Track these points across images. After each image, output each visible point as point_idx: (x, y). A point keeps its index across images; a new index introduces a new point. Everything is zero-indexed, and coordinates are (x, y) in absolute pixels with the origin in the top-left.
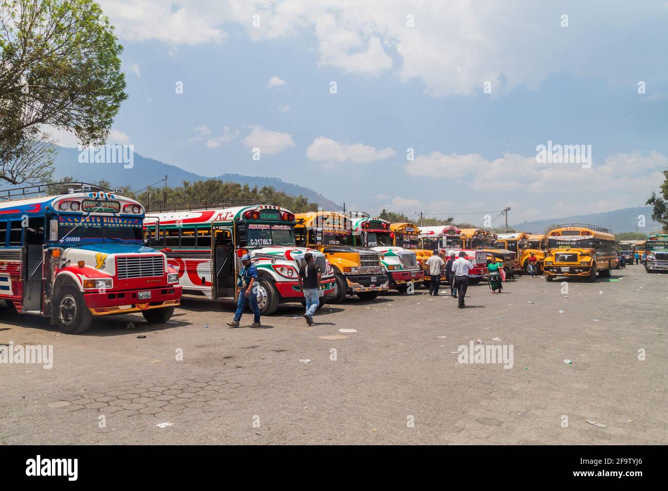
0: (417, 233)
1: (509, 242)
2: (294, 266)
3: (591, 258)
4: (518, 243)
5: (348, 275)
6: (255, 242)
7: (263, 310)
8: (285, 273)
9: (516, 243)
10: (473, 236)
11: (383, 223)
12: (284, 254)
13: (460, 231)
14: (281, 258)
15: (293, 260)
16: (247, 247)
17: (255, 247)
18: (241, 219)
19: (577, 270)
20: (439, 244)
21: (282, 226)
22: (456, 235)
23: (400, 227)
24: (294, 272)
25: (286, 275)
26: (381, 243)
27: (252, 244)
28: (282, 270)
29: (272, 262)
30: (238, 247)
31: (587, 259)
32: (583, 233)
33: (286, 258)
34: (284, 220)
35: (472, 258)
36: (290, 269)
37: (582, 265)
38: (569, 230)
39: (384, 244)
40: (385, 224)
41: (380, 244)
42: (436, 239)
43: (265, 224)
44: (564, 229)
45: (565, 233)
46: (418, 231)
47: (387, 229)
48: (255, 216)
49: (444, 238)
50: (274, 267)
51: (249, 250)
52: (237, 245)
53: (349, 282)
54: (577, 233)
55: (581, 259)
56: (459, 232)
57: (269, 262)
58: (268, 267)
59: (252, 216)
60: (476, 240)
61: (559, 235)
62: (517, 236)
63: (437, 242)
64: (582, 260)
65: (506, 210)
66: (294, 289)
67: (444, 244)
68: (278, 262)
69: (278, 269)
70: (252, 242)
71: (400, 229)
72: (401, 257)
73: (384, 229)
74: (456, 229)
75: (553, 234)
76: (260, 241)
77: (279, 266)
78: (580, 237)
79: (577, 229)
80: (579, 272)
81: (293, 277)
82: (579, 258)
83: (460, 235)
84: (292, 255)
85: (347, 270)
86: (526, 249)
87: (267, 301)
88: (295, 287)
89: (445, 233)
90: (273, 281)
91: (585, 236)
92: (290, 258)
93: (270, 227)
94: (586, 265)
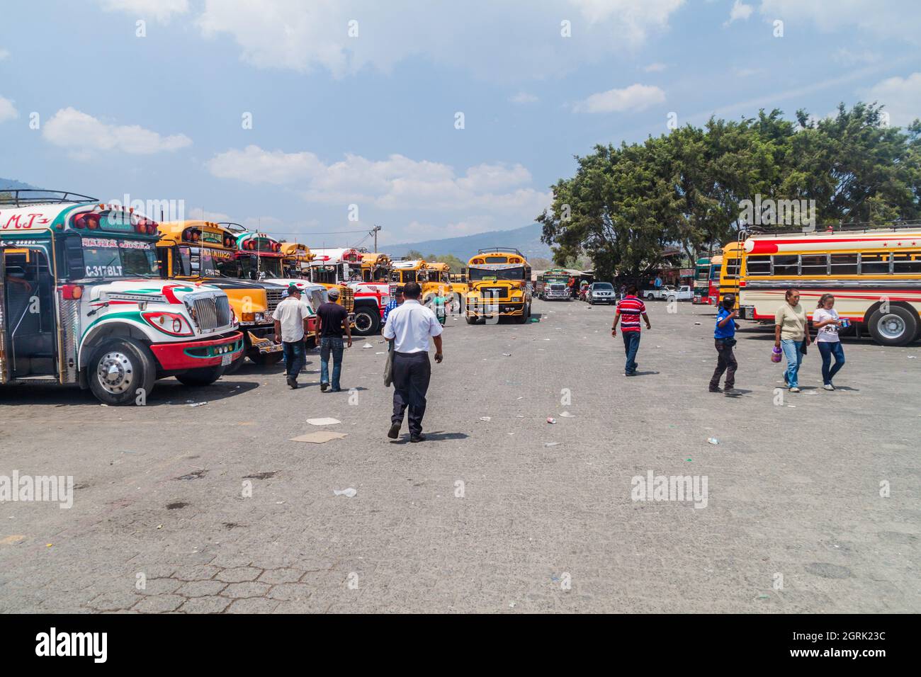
0: (309, 258)
1: (405, 273)
2: (182, 313)
3: (522, 292)
4: (417, 274)
5: (249, 327)
6: (94, 270)
7: (125, 395)
8: (169, 326)
9: (415, 275)
10: (375, 264)
11: (271, 243)
12: (161, 292)
13: (363, 257)
14: (156, 300)
15: (180, 303)
16: (80, 281)
17: (94, 280)
18: (67, 227)
19: (507, 309)
20: (337, 275)
21: (136, 243)
22: (357, 262)
23: (289, 249)
24: (184, 323)
25: (171, 330)
26: (271, 273)
27: (89, 275)
28: (162, 321)
29: (141, 308)
30: (63, 281)
31: (518, 294)
32: (513, 260)
33: (167, 301)
34: (140, 233)
35: (385, 294)
36: (177, 318)
37: (513, 302)
38: (494, 255)
39: (274, 276)
40: (275, 245)
41: (271, 275)
42: (332, 268)
43: (109, 237)
44: (489, 255)
45: (490, 260)
46: (311, 255)
47: (277, 251)
48: (92, 222)
49: (346, 266)
50: (148, 317)
51: (85, 286)
52: (59, 277)
53: (253, 338)
54: (503, 260)
55: (512, 293)
56: (360, 258)
57: (134, 309)
58: (135, 316)
59: (87, 224)
60: (380, 269)
61: (482, 263)
62: (415, 264)
63: (334, 273)
64: (513, 296)
65: (375, 230)
66: (189, 355)
67: (346, 275)
68: (151, 308)
69: (156, 320)
70: (89, 271)
71: (290, 252)
72: (310, 294)
73: (273, 251)
74: (357, 253)
75: (475, 261)
76: (103, 270)
77: (156, 315)
78: (507, 266)
79: (504, 254)
80: (510, 310)
81: (182, 332)
82: (509, 292)
83: (360, 263)
84: (178, 294)
85: (248, 318)
86: (427, 282)
87: (134, 379)
88: (188, 351)
89: (344, 259)
90: (145, 342)
91: (513, 264)
92: (173, 300)
93: (118, 244)
94: (518, 302)
